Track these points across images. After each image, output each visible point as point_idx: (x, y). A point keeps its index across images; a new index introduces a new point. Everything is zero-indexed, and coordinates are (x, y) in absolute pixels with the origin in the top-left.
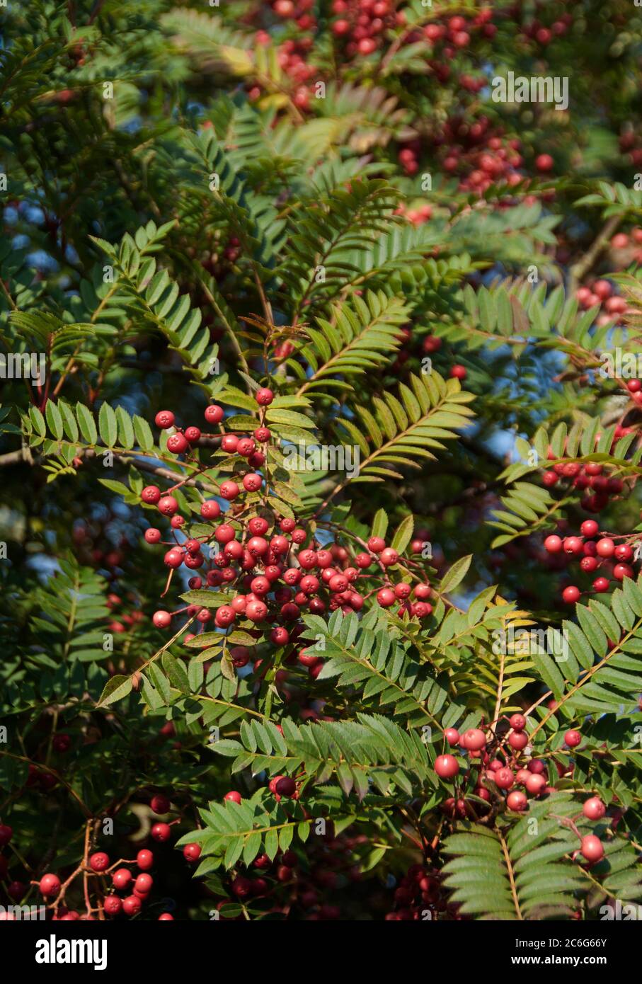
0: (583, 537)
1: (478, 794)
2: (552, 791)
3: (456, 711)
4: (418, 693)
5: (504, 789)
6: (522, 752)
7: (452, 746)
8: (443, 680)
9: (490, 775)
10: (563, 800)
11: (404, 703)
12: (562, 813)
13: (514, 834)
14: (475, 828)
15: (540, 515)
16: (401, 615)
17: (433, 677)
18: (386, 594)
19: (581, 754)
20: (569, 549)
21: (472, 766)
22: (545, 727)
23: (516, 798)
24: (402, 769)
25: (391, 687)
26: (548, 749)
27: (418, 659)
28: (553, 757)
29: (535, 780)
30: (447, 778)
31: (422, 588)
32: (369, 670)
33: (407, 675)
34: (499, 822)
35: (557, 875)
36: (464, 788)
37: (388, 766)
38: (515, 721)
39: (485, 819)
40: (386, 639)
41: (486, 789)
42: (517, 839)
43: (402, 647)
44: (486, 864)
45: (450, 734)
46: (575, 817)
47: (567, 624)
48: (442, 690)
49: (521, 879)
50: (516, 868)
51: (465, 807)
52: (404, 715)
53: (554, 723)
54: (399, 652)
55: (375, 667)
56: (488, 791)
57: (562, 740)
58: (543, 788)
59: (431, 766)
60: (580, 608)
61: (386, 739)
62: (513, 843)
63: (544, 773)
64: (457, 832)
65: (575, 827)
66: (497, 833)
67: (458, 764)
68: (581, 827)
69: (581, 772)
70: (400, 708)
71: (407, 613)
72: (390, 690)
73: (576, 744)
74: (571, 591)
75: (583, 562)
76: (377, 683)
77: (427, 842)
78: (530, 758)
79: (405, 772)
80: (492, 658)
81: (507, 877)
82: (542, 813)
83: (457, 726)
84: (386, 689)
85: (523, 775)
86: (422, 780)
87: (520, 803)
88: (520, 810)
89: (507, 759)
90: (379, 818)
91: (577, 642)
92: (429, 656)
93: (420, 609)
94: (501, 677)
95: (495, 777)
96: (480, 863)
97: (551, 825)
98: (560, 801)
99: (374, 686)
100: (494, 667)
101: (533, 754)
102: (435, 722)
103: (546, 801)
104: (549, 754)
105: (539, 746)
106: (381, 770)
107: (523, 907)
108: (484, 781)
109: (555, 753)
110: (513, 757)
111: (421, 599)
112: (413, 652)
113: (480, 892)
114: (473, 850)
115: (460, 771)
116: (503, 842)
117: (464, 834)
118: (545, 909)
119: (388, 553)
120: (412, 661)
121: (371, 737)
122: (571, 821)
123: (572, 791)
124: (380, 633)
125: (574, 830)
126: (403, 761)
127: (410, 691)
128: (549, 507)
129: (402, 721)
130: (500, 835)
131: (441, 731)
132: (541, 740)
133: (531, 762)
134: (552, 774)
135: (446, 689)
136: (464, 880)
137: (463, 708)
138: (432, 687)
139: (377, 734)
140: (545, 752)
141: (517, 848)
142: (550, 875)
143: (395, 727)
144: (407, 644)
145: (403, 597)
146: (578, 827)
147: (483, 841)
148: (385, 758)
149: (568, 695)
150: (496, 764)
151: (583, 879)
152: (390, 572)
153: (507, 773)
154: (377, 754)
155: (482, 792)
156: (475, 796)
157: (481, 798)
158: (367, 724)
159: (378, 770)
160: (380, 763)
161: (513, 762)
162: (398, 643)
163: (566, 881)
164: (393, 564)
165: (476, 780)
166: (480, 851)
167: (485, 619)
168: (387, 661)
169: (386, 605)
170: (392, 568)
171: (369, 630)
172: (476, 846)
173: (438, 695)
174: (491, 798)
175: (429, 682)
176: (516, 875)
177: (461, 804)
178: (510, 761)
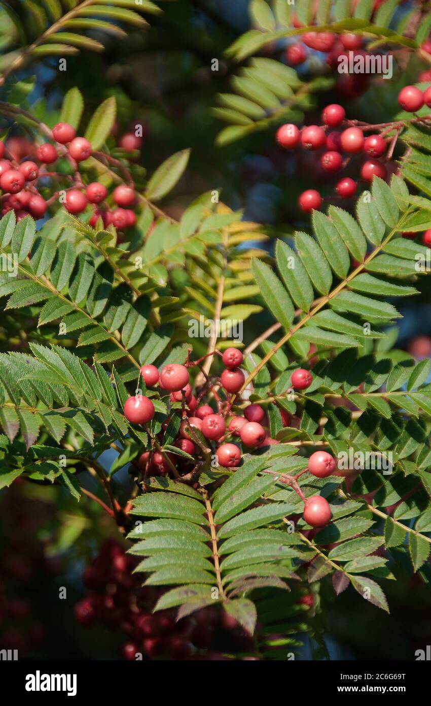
0: (326, 126)
1: (180, 446)
2: (272, 443)
3: (157, 344)
4: (110, 321)
5: (213, 441)
6: (238, 396)
7: (150, 387)
8: (143, 306)
9: (195, 423)
10: (286, 454)
11: (90, 332)
12: (283, 470)
13: (220, 494)
14: (172, 486)
15: (282, 101)
16: (93, 224)
17: (129, 300)
18: (75, 198)
19: (311, 398)
20: (308, 142)
21: (173, 411)
22: (270, 366)
23: (228, 450)
24: (83, 412)
25: (74, 312)
26: (272, 393)
27: (111, 279)
28: (277, 403)
29: (252, 430)
30: (139, 425)
31: (124, 192)
32: (47, 291)
33: (97, 298)
34: (204, 480)
35: (270, 541)
36: (161, 438)
37: (66, 409)
38: (229, 356)
39: (188, 476)
40: (71, 253)
41: (190, 440)
42: (225, 499)
43: (91, 263)
44: (184, 529)
45: (148, 372)
46: (298, 475)
47: (300, 237)
48: (140, 318)
49: (225, 547)
50: (220, 534)
51: (164, 462)
52: (90, 347)
53: (281, 361)
54: (88, 269)
55: (56, 287)
56: (192, 441)
57: (289, 382)
58: (261, 438)
59: (120, 409)
60: (317, 218)
61: (63, 374)
62: (219, 505)
63: (263, 421)
64: (151, 490)
65: (297, 486)
66: (201, 493)
67: (153, 408)
68: (306, 486)
69: (310, 420)
70: (85, 339)
71: (100, 222)
72: (73, 317)
73: (305, 386)
74: (309, 197)
75: (325, 158)
76: (57, 307)
77: (118, 507)
78: (247, 403)
79: (86, 416)
80: (211, 282)
81: (209, 544)
82: (255, 468)
83: (157, 363)
84: (68, 315)
85: (238, 423)
86: (106, 426)
87: (232, 457)
88: (231, 466)
89: (220, 404)
90: (52, 472)
91: (312, 259)
92: (126, 276)
93: (120, 217)
94: (219, 304)
95: (201, 424)
96: (174, 526)
97: (265, 481)
98: (281, 455)
99: (53, 311)
100: (212, 292)
101: (253, 398)
102: (130, 356)
103: (265, 455)
104: (271, 399)
105: (261, 389)
106: (57, 413)
107: (225, 580)
108: (187, 430)
109: (279, 398)
110: (227, 402)
111: (123, 205)
112: (105, 270)
113: (172, 561)
114: (168, 512)
115: (157, 416)
116: (208, 503)
117: (158, 493)
118: (251, 581)
119: (78, 144)
120: (104, 281)
121: (43, 372)
122: (293, 478)
123: (298, 443)
124: (64, 245)
125: (296, 490)
126: (85, 402)
127: (99, 319)
128: (295, 91)
129: (86, 354)
130: (205, 496)
131: (137, 369)
132: (263, 382)
133: (248, 407)
134: (273, 423)
135: (146, 316)
136: (155, 547)
137: (167, 340)
138: (128, 313)
139: (53, 369)
140: (269, 395)
141: (225, 510)
142: (261, 542)
143: (76, 361)
144: (98, 261)
145: (97, 201)
146: (301, 487)
147: (182, 502)
148: (62, 398)
149: (300, 325)
150: (205, 409)
151: (303, 548)
152: (81, 170)
153: (216, 420)
154: (54, 394)
155: (185, 443)
156: (175, 448)
157: (184, 451)
158: (42, 357)
159: (52, 413)
160: (57, 405)
161: (227, 408)
162: (87, 258)
163: (280, 549)
164: (85, 159)
165: (178, 429)
166: (177, 513)
167: (202, 231)
168: (72, 280)
169: (76, 212)
170: (86, 164)
171: (50, 241)
172: (172, 507)
173: (134, 324)
174: (196, 450)
175: (126, 307)
176: (220, 543)
177: (159, 458)
178: (223, 407)
